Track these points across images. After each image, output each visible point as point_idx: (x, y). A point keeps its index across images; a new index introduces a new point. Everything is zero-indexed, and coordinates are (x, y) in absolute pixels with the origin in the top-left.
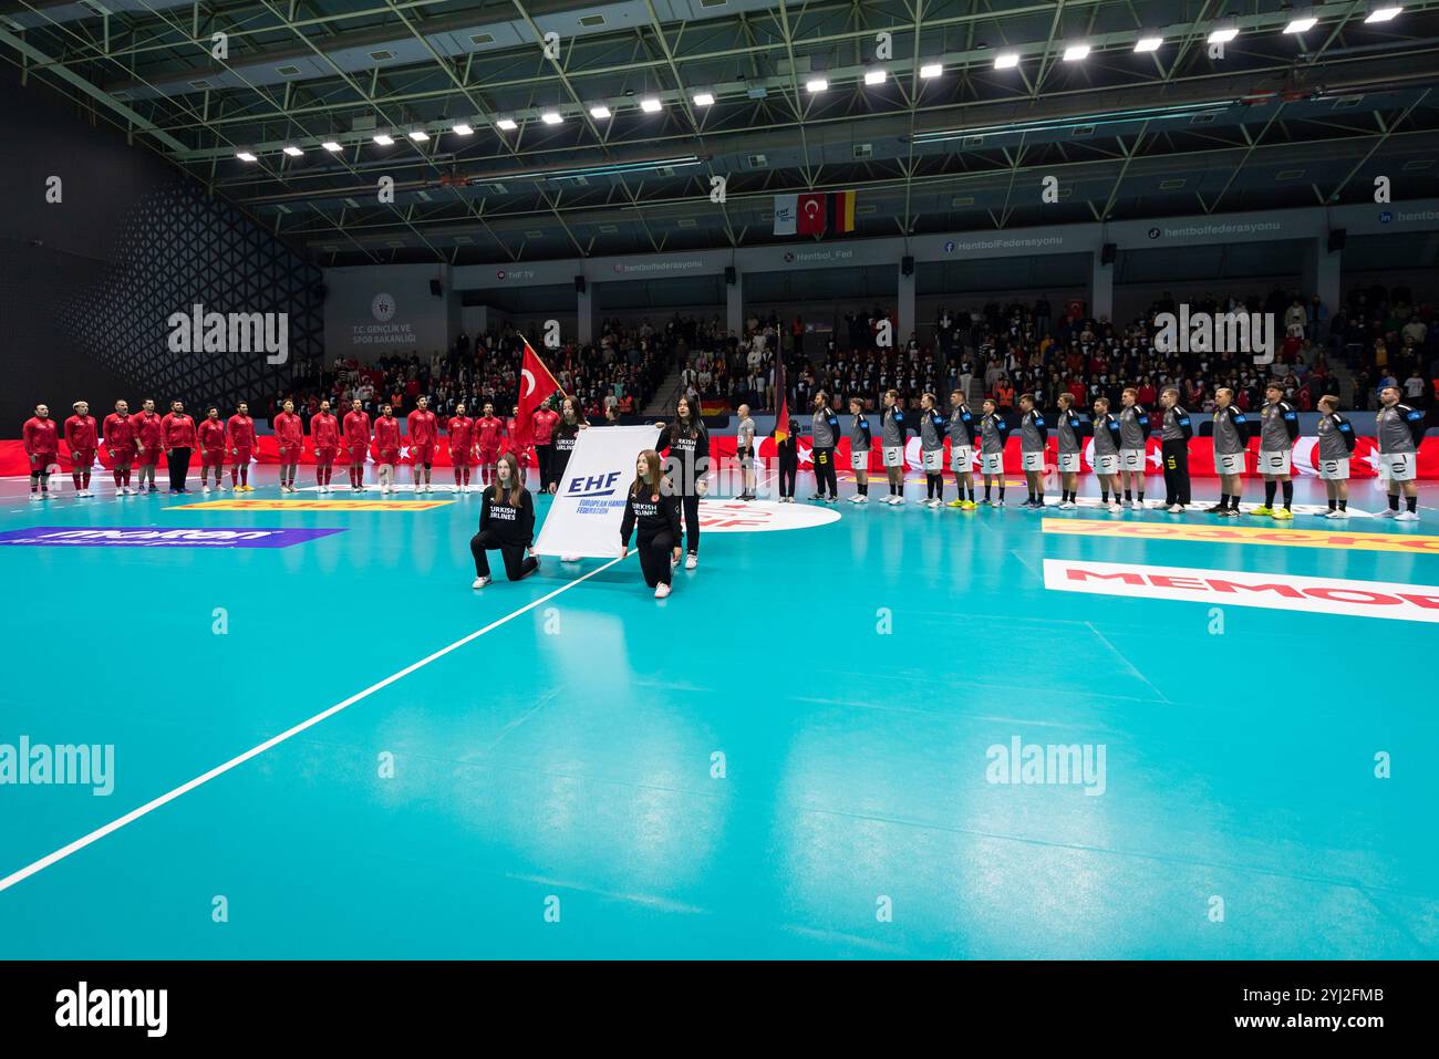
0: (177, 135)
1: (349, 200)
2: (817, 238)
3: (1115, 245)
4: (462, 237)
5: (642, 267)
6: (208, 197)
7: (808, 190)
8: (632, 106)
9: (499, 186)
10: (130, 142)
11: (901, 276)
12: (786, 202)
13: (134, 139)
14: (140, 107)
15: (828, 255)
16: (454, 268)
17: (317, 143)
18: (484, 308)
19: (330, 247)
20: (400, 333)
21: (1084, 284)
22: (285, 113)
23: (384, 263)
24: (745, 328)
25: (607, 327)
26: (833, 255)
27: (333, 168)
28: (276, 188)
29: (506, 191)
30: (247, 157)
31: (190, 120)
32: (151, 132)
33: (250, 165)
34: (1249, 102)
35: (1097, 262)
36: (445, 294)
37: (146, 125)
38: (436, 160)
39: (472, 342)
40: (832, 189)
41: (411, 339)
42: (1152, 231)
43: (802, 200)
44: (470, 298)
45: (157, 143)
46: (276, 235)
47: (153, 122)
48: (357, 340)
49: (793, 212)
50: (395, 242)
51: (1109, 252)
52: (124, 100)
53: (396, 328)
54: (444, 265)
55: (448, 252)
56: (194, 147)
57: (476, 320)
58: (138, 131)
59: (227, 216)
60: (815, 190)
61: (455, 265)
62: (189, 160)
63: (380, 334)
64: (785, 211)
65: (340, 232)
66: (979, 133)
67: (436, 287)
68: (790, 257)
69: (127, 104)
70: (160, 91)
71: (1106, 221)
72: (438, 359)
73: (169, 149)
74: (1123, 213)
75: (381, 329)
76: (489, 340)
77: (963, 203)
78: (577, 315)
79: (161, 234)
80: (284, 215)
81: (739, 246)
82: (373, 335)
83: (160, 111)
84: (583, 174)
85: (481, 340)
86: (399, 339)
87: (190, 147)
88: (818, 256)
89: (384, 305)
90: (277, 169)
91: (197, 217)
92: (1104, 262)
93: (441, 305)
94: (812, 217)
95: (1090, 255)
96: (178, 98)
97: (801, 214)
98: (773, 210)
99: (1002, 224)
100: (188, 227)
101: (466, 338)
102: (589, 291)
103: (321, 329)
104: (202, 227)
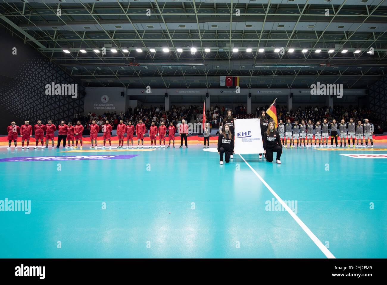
0: (42, 43)
1: (98, 68)
2: (228, 87)
3: (293, 94)
4: (132, 80)
5: (183, 92)
6: (50, 62)
7: (228, 76)
8: (188, 50)
9: (146, 67)
10: (25, 43)
11: (248, 97)
12: (223, 78)
13: (26, 42)
14: (30, 33)
15: (231, 92)
16: (128, 89)
17: (91, 50)
18: (137, 100)
19: (89, 81)
20: (110, 106)
21: (286, 102)
22: (83, 40)
23: (105, 86)
24: (210, 108)
25: (172, 107)
26: (232, 92)
27: (95, 58)
28: (74, 62)
29: (148, 69)
30: (67, 51)
31: (49, 38)
32: (33, 41)
33: (67, 54)
34: (321, 66)
35: (289, 97)
36: (125, 96)
37: (31, 38)
38: (128, 58)
39: (133, 110)
40: (234, 76)
41: (113, 108)
42: (299, 91)
43: (227, 78)
44: (132, 98)
45: (34, 44)
46: (71, 76)
47: (34, 38)
48: (95, 108)
49: (224, 80)
50: (111, 81)
51: (292, 95)
52: (26, 30)
53: (109, 105)
54: (125, 88)
55: (126, 85)
56: (47, 47)
57: (134, 104)
58: (28, 40)
59: (56, 69)
60: (230, 76)
61: (128, 88)
62: (44, 51)
63: (103, 107)
64: (223, 80)
65: (93, 76)
66: (268, 66)
67: (123, 94)
68: (222, 92)
69: (25, 31)
70: (40, 28)
71: (290, 88)
72: (122, 114)
73: (38, 46)
74: (294, 87)
75: (104, 105)
76: (138, 110)
77: (262, 82)
78: (165, 104)
79: (33, 72)
80: (75, 70)
81: (209, 88)
82: (101, 107)
83: (38, 35)
84: (171, 66)
85: (135, 109)
86: (109, 108)
87: (46, 47)
88: (228, 92)
89: (105, 98)
90: (75, 56)
91: (46, 68)
92: (291, 97)
93: (124, 99)
94: (229, 82)
95: (287, 95)
96: (45, 31)
97: (227, 81)
98: (220, 80)
99: (270, 87)
100: (42, 70)
101: (131, 108)
102: (168, 97)
103: (83, 104)
104: (47, 71)
